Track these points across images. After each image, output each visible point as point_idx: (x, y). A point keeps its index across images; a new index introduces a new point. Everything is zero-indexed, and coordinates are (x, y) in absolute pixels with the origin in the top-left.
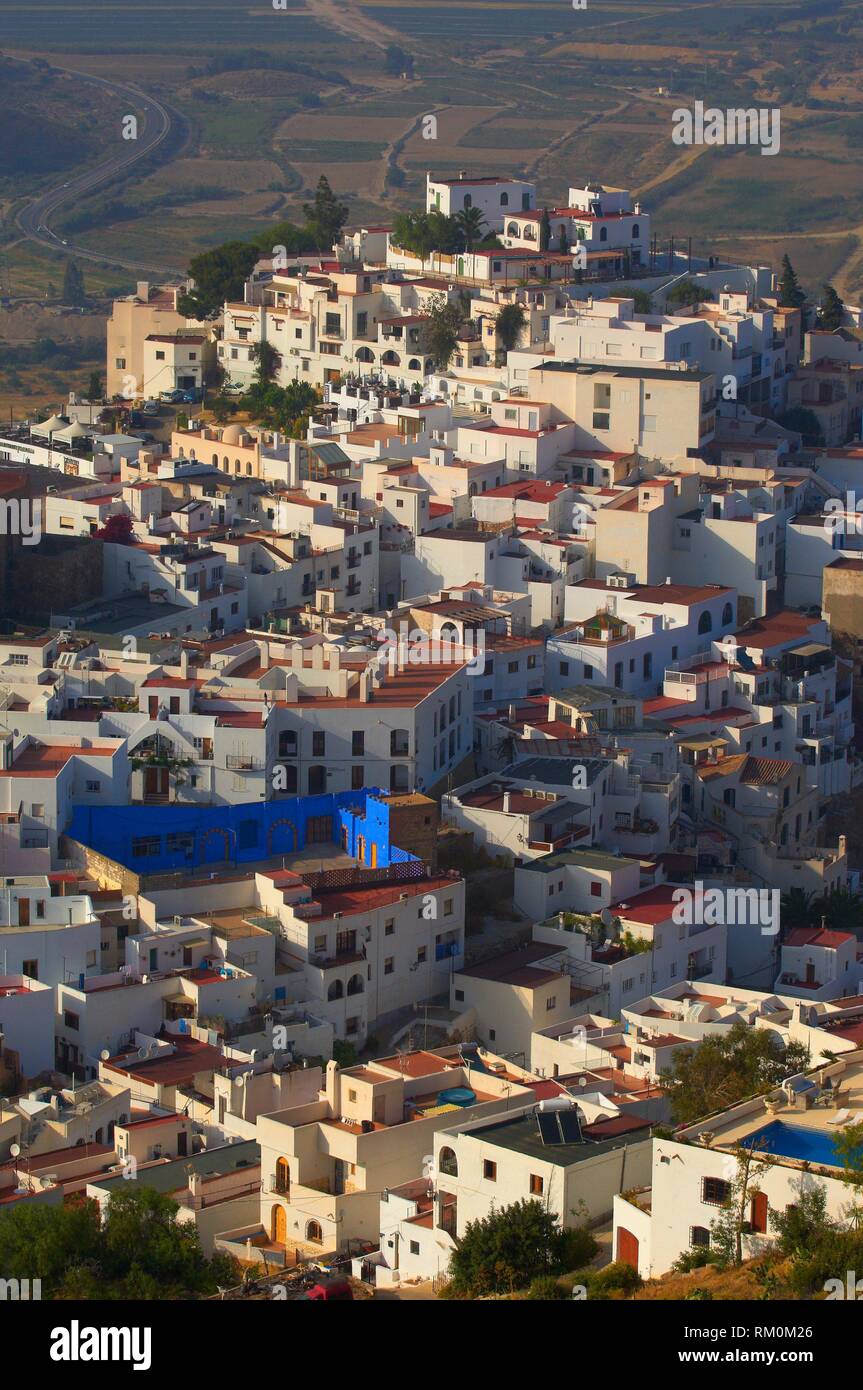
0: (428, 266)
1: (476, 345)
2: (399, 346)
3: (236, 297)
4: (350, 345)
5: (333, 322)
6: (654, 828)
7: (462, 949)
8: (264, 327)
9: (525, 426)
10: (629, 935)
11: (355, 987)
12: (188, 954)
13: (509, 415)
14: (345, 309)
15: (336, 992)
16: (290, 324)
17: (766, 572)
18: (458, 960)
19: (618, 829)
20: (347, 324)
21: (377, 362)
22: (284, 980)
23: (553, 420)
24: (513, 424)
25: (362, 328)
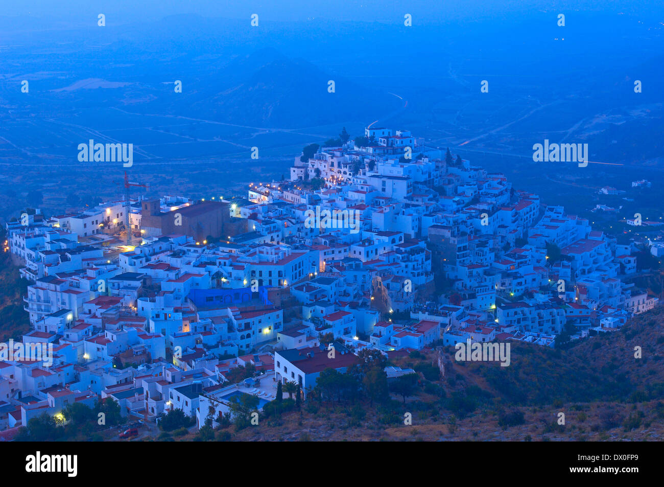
0: (360, 150)
1: (364, 170)
2: (347, 170)
3: (312, 157)
4: (336, 169)
5: (332, 165)
6: (349, 295)
7: (282, 327)
8: (318, 164)
9: (365, 191)
10: (327, 324)
11: (249, 336)
12: (205, 328)
13: (362, 188)
14: (335, 160)
15: (242, 338)
16: (323, 164)
17: (415, 228)
18: (281, 329)
19: (340, 295)
20: (336, 164)
21: (342, 173)
22: (230, 334)
23: (372, 190)
24: (362, 190)
25: (339, 166)
